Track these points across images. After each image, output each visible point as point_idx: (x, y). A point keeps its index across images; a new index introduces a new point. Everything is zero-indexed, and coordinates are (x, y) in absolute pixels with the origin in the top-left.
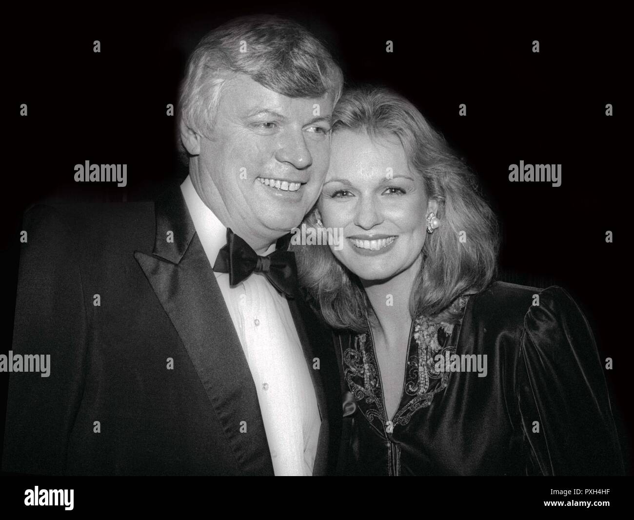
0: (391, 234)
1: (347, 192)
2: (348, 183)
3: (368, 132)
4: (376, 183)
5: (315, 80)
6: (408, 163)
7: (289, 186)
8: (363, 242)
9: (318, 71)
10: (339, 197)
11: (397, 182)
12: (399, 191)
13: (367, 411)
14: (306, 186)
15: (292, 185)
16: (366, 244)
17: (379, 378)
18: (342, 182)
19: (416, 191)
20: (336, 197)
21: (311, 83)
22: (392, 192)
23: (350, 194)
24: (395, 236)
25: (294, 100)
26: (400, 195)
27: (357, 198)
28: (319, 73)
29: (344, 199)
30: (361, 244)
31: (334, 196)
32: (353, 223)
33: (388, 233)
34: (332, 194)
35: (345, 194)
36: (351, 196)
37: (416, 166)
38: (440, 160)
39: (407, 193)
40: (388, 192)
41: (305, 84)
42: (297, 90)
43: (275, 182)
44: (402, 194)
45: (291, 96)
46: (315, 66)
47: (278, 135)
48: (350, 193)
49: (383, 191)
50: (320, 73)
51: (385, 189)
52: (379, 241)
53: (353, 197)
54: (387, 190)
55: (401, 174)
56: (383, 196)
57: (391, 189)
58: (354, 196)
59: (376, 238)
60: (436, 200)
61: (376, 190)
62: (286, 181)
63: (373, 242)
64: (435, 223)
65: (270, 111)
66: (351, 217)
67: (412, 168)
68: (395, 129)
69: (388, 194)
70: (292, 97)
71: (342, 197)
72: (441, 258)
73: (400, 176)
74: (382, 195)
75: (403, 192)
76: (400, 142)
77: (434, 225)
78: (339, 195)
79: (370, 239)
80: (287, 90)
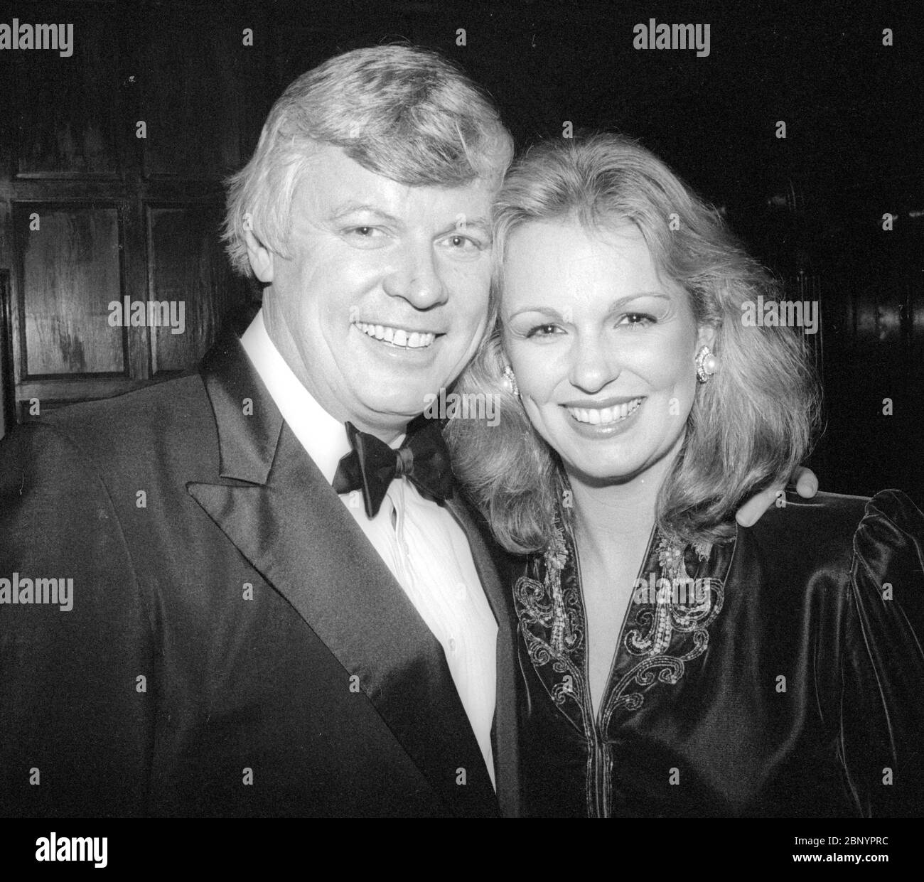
0: (635, 395)
1: (553, 327)
2: (553, 314)
3: (581, 222)
4: (604, 309)
5: (455, 157)
6: (657, 270)
7: (408, 339)
8: (588, 413)
9: (460, 141)
10: (540, 336)
11: (639, 305)
12: (645, 319)
13: (556, 686)
14: (443, 339)
15: (414, 336)
16: (592, 416)
17: (584, 633)
18: (543, 313)
19: (674, 317)
20: (534, 336)
21: (446, 161)
22: (632, 321)
23: (559, 331)
24: (642, 397)
25: (415, 191)
26: (646, 326)
27: (571, 337)
28: (461, 144)
29: (549, 339)
30: (583, 415)
31: (531, 333)
32: (567, 381)
33: (628, 394)
34: (527, 333)
35: (550, 329)
36: (561, 333)
37: (671, 274)
38: (714, 260)
39: (659, 322)
40: (626, 321)
41: (434, 163)
42: (421, 174)
43: (385, 331)
44: (651, 323)
45: (411, 183)
46: (455, 132)
47: (390, 249)
48: (559, 328)
49: (617, 322)
50: (463, 142)
51: (620, 318)
52: (616, 408)
53: (565, 336)
54: (623, 318)
55: (647, 289)
56: (617, 330)
57: (630, 316)
58: (566, 333)
59: (611, 404)
60: (711, 324)
61: (605, 321)
62: (402, 328)
63: (606, 411)
64: (712, 364)
65: (373, 207)
66: (563, 369)
67: (664, 278)
68: (630, 214)
69: (626, 325)
70: (410, 186)
71: (544, 336)
72: (719, 425)
73: (645, 295)
74: (615, 327)
75: (652, 320)
76: (642, 236)
77: (708, 368)
78: (539, 332)
79: (599, 407)
80: (402, 173)
